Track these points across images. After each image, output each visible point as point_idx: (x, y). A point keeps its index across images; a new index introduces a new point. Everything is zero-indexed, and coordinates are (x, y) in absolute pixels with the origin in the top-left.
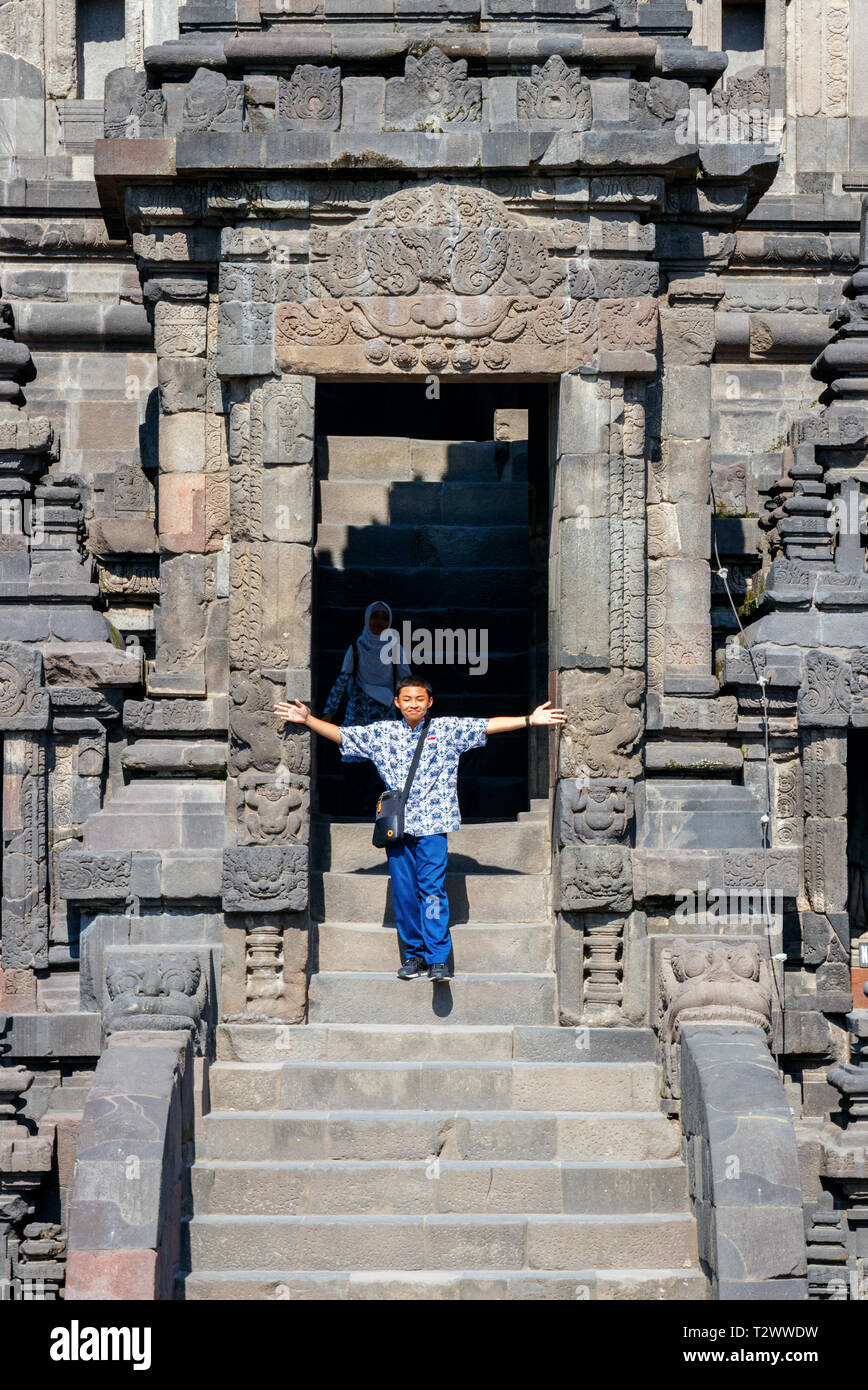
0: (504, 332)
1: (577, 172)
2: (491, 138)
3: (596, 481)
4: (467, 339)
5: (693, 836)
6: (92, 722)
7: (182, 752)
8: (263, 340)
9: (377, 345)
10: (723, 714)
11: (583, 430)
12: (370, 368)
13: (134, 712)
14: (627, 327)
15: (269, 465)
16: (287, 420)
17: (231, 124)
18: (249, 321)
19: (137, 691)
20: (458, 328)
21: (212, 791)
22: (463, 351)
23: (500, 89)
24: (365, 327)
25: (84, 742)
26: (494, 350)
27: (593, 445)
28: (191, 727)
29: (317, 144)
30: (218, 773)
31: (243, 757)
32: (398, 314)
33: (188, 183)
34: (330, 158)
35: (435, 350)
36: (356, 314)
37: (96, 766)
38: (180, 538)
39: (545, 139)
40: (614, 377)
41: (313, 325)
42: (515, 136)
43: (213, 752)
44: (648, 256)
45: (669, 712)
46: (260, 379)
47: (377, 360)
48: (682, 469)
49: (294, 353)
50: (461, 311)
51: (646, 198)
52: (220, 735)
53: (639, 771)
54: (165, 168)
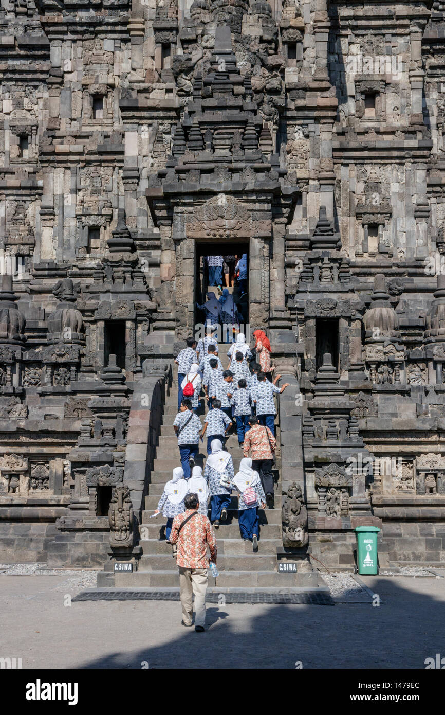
0: (237, 228)
1: (253, 192)
2: (234, 184)
3: (258, 261)
4: (228, 229)
5: (280, 340)
6: (146, 318)
7: (165, 324)
8: (182, 231)
9: (208, 231)
10: (287, 315)
11: (255, 250)
12: (207, 237)
13: (154, 315)
14: (265, 226)
15: (184, 259)
16: (188, 248)
17: (176, 182)
18: (180, 227)
19: (155, 311)
20: (226, 227)
21: (172, 333)
22: (228, 232)
23: (236, 177)
24: (206, 228)
25: (144, 323)
26: (235, 232)
27: (257, 253)
28: (167, 318)
29: (195, 186)
30: (173, 329)
31: (179, 323)
32: (213, 224)
33: (167, 197)
34: (197, 189)
35: (221, 232)
36: (204, 224)
37: (147, 327)
38: (165, 278)
39: (246, 184)
40: (262, 238)
41: (194, 227)
42: (238, 183)
43: (172, 324)
44: (269, 211)
45: (275, 314)
46: (182, 240)
47: (208, 234)
48: (278, 261)
49: (190, 234)
50: (227, 223)
51: (269, 198)
52: (173, 320)
53: (268, 326)
54: (161, 194)
